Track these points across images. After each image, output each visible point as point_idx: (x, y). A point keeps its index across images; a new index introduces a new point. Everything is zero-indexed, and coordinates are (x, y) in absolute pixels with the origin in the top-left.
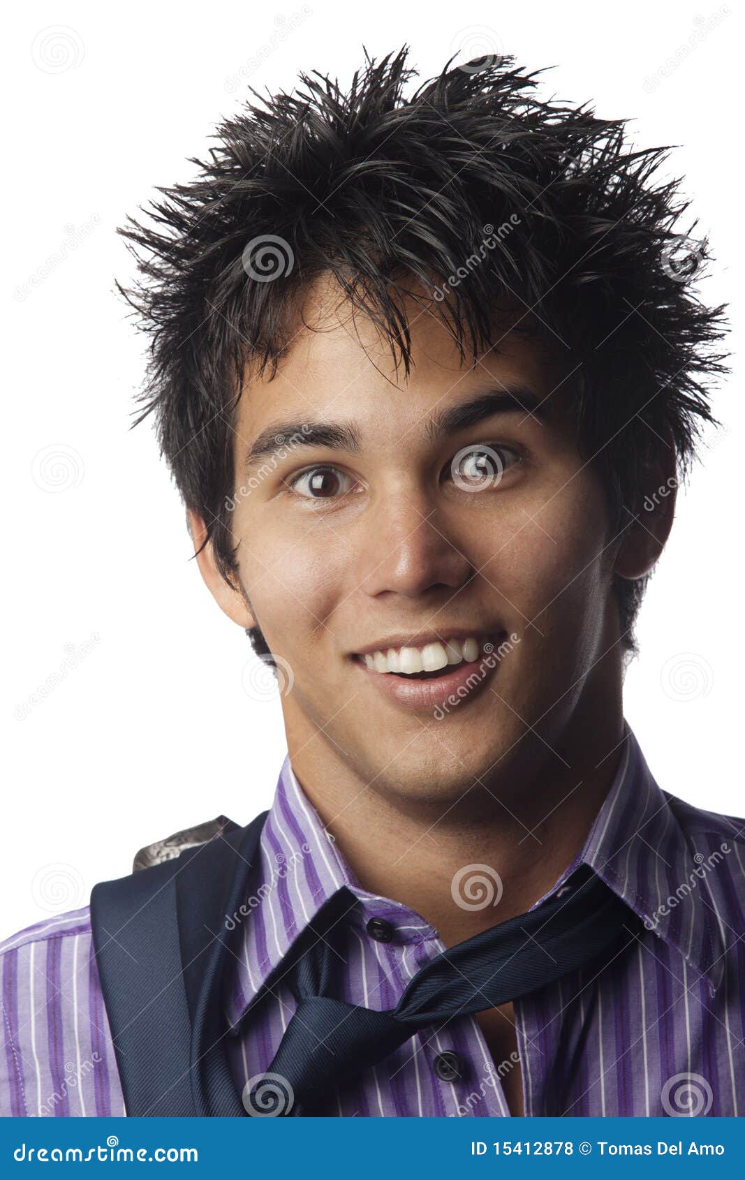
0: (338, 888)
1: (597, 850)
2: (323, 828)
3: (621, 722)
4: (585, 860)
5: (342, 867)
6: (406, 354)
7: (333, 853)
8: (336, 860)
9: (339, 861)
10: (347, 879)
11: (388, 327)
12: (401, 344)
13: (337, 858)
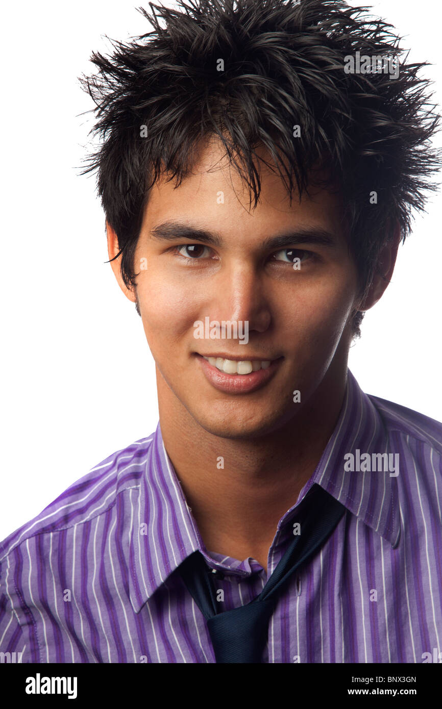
0: (194, 550)
1: (323, 474)
2: (184, 500)
3: (346, 369)
4: (316, 481)
5: (196, 535)
6: (257, 197)
7: (191, 524)
8: (193, 528)
9: (194, 529)
10: (199, 545)
11: (249, 182)
12: (255, 191)
13: (193, 526)
